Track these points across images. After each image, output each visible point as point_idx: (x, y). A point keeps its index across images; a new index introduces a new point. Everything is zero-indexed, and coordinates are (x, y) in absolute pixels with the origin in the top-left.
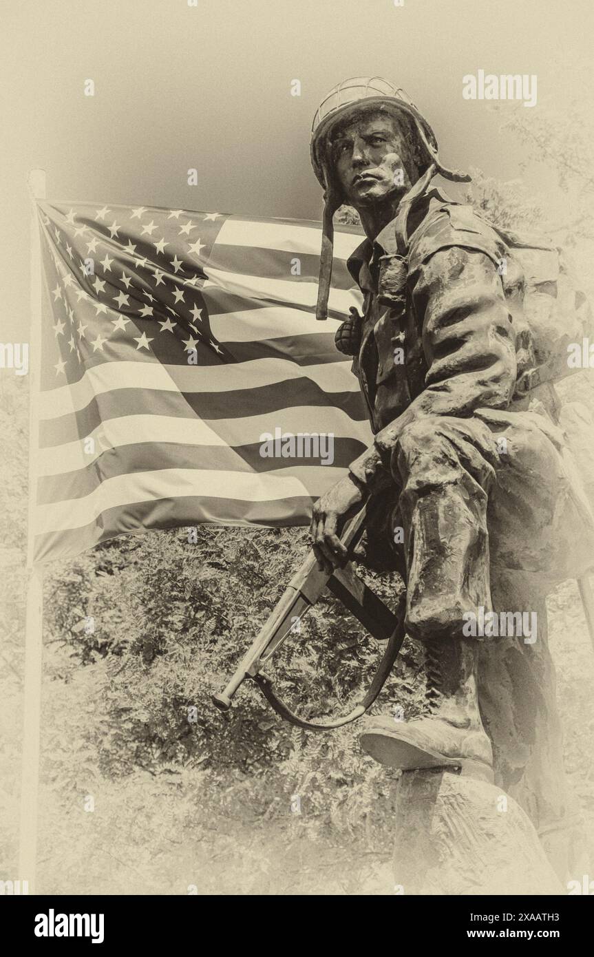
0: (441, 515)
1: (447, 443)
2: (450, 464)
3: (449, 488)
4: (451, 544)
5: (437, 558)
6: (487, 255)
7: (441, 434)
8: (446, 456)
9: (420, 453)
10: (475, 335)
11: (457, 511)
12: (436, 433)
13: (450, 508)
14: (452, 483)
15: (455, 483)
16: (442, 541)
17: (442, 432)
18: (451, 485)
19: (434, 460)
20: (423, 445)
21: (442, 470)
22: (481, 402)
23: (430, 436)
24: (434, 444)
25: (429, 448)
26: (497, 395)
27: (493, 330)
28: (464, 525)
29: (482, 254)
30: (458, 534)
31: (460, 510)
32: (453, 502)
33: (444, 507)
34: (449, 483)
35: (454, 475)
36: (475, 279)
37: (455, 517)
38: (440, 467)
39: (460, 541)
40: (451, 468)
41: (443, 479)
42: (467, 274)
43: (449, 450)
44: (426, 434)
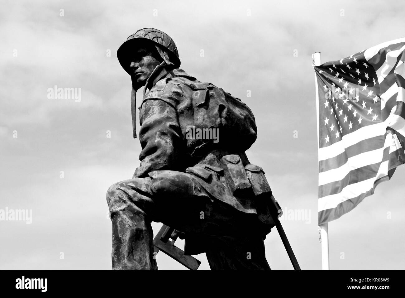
0: (118, 225)
1: (122, 192)
2: (123, 202)
3: (121, 213)
4: (123, 238)
5: (119, 245)
6: (162, 100)
7: (119, 189)
8: (120, 198)
9: (110, 199)
10: (150, 139)
11: (125, 222)
12: (117, 188)
13: (122, 221)
14: (122, 210)
15: (124, 210)
16: (120, 237)
17: (119, 188)
18: (122, 211)
19: (115, 201)
20: (111, 195)
21: (118, 205)
22: (152, 169)
23: (114, 191)
24: (115, 194)
25: (113, 196)
26: (159, 164)
27: (159, 134)
28: (128, 228)
29: (159, 100)
30: (125, 233)
31: (126, 222)
32: (123, 219)
33: (119, 221)
34: (121, 210)
35: (124, 206)
36: (154, 112)
37: (124, 225)
38: (118, 204)
39: (126, 235)
40: (123, 203)
41: (118, 209)
42: (151, 111)
43: (122, 196)
44: (112, 190)
